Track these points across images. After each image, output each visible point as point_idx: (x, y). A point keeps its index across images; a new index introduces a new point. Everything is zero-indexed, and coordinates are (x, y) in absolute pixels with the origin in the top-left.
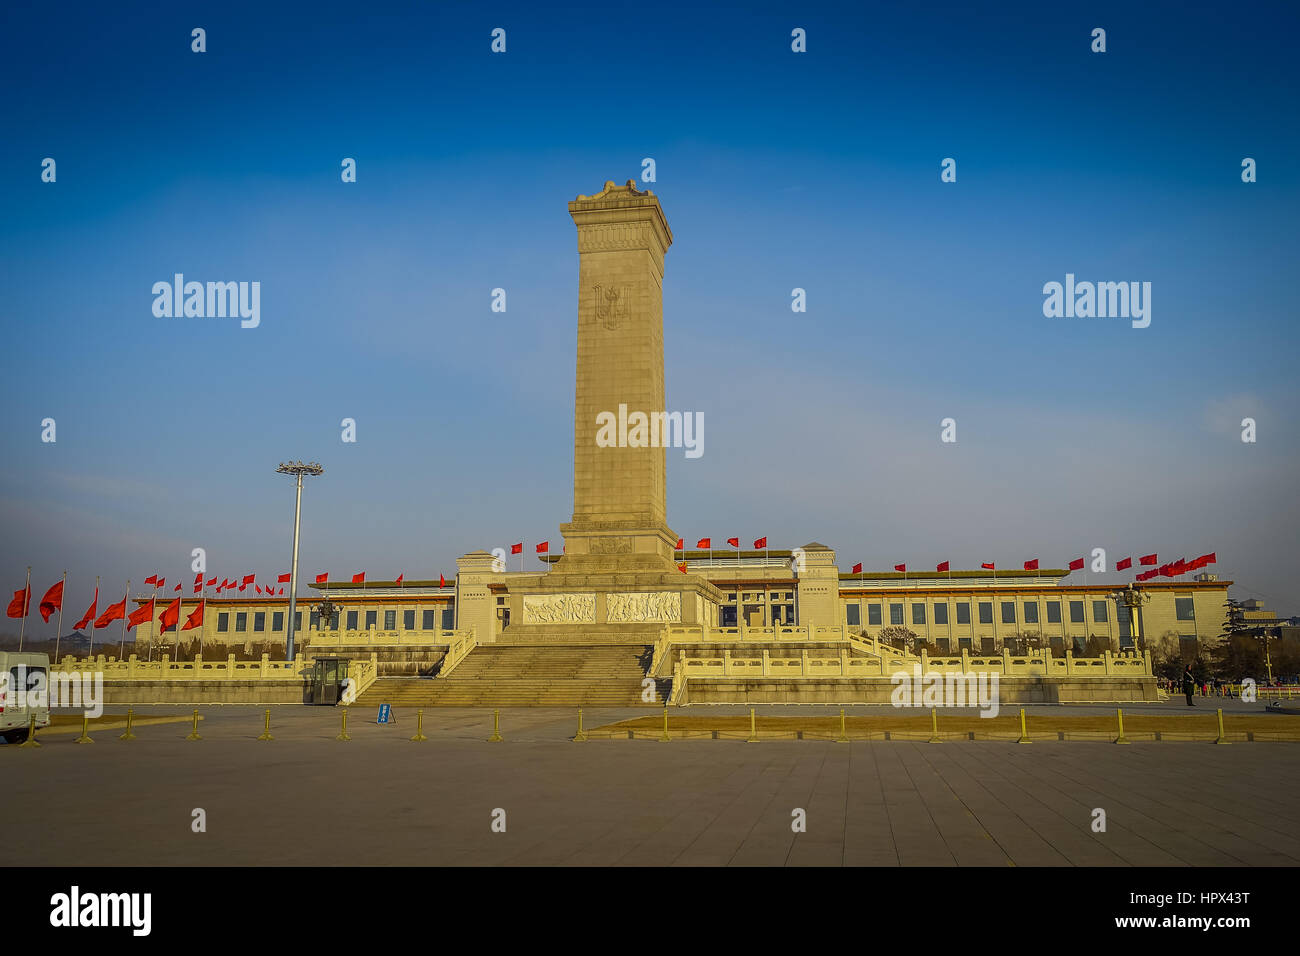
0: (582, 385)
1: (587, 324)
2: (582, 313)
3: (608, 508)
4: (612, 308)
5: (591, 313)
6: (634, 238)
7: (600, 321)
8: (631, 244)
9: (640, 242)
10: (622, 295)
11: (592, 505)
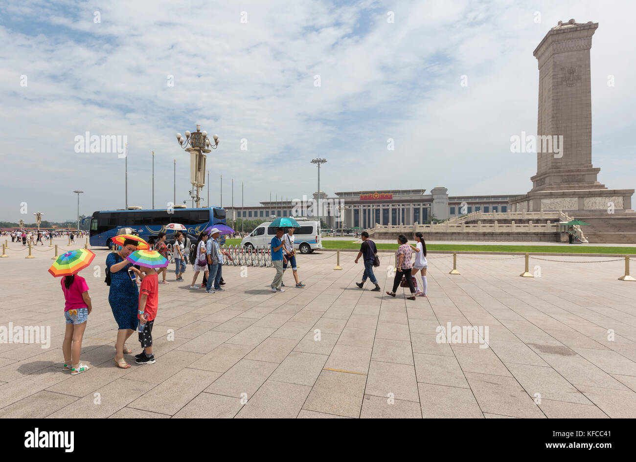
0: (555, 112)
1: (557, 85)
2: (555, 80)
3: (569, 163)
4: (571, 77)
5: (560, 80)
6: (583, 44)
7: (564, 83)
8: (582, 47)
9: (586, 46)
10: (577, 71)
11: (561, 163)
